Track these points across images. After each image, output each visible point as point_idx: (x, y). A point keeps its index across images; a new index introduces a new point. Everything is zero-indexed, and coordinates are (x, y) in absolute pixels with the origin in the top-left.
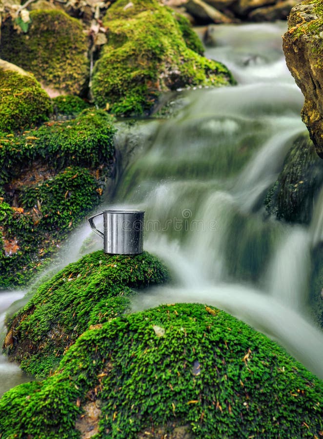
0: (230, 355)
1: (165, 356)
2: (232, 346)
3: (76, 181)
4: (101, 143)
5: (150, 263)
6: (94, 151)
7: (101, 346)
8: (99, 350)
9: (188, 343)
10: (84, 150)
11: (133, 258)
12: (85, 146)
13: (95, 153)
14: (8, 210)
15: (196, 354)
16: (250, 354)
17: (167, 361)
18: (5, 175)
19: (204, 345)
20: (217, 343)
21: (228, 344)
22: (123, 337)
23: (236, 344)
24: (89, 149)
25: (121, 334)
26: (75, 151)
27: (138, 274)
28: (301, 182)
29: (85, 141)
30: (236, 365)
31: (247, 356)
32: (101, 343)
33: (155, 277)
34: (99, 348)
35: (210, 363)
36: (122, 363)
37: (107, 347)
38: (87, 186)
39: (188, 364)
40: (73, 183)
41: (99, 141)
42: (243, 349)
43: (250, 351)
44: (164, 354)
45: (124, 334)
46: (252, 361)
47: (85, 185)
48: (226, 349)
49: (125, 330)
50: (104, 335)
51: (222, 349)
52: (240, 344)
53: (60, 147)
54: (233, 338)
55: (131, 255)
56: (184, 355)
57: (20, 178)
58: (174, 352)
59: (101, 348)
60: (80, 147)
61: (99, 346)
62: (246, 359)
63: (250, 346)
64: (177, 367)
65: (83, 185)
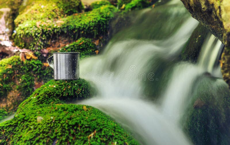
0: (80, 134)
1: (38, 135)
2: (83, 128)
3: (82, 46)
4: (100, 23)
5: (80, 85)
6: (95, 28)
7: (7, 130)
8: (5, 133)
9: (54, 126)
10: (89, 27)
11: (68, 82)
12: (90, 25)
13: (96, 29)
14: (40, 64)
15: (56, 134)
16: (95, 133)
17: (37, 138)
18: (41, 44)
19: (64, 127)
20: (73, 126)
21: (81, 127)
22: (20, 124)
23: (86, 127)
24: (92, 26)
25: (19, 122)
26: (84, 29)
27: (70, 92)
28: (200, 36)
29: (90, 22)
30: (82, 140)
31: (92, 134)
32: (7, 128)
33: (82, 94)
34: (5, 132)
35: (64, 139)
36: (15, 141)
37: (10, 131)
38: (89, 49)
39: (50, 140)
40: (80, 47)
41: (99, 22)
42: (91, 130)
43: (95, 132)
44: (37, 134)
45: (21, 122)
46: (94, 138)
47: (88, 49)
48: (79, 130)
49: (22, 120)
50: (10, 124)
51: (76, 130)
52: (89, 127)
53: (75, 26)
54: (85, 123)
55: (68, 80)
56: (49, 134)
57: (52, 46)
58: (43, 132)
59: (6, 132)
60: (86, 26)
61: (6, 131)
62: (90, 137)
63: (96, 128)
64: (43, 141)
65: (86, 49)
